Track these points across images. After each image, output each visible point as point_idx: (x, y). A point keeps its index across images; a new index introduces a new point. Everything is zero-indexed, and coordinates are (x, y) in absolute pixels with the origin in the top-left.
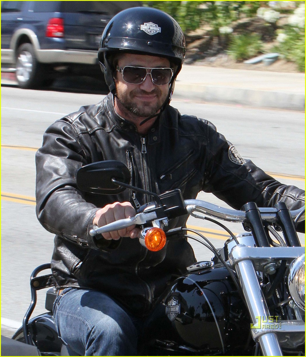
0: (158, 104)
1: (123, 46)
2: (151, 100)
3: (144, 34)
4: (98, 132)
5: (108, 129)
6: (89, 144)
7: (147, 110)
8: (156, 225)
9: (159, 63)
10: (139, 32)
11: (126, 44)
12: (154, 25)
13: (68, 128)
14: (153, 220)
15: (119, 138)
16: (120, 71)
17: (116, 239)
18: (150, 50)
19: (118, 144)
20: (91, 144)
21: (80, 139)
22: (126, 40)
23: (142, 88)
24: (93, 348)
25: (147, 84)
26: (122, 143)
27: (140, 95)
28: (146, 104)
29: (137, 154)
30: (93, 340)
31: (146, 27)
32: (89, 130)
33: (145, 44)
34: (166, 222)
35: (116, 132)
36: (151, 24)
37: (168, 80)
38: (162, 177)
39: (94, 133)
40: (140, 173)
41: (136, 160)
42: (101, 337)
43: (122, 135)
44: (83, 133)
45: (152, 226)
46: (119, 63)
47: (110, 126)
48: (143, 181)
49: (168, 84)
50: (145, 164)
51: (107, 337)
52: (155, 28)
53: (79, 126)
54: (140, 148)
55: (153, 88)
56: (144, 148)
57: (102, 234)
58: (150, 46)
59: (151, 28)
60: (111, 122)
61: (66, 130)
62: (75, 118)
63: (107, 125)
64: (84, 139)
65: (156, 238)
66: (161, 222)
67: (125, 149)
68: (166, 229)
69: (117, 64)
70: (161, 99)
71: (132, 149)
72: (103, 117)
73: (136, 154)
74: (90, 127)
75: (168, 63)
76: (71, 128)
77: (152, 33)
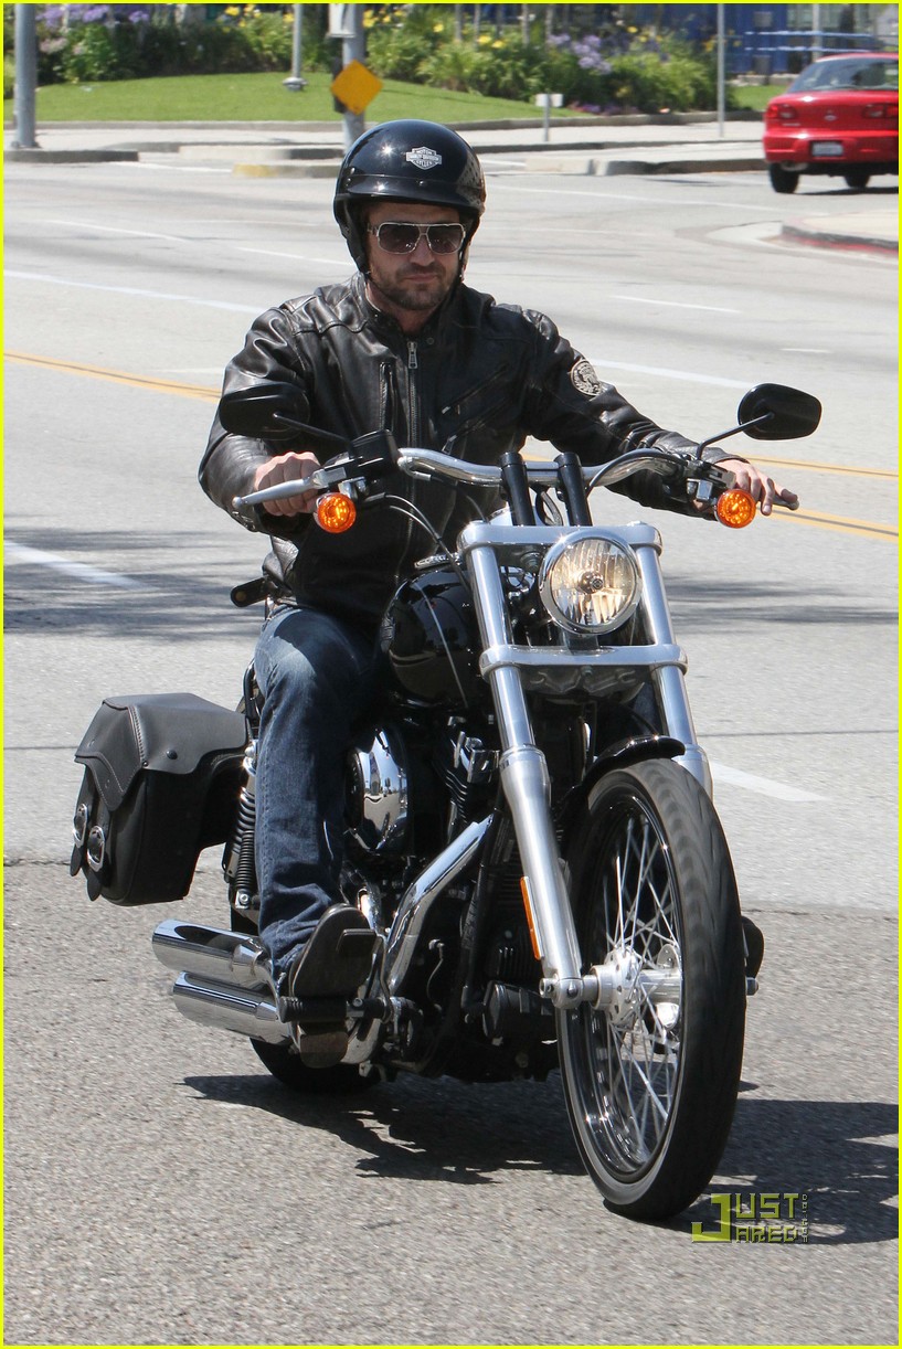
0: (441, 288)
1: (376, 190)
2: (429, 282)
3: (412, 169)
4: (334, 329)
5: (356, 326)
6: (312, 351)
7: (424, 298)
8: (345, 489)
9: (440, 217)
10: (404, 164)
11: (381, 188)
12: (429, 151)
13: (281, 321)
14: (341, 481)
15: (373, 342)
16: (374, 233)
17: (289, 515)
18: (425, 197)
19: (369, 350)
20: (315, 350)
21: (298, 342)
22: (382, 180)
23: (413, 260)
24: (272, 701)
25: (422, 253)
26: (377, 349)
27: (413, 275)
28: (422, 288)
29: (401, 369)
30: (274, 685)
31: (415, 156)
32: (319, 326)
33: (415, 186)
34: (362, 486)
35: (369, 332)
36: (424, 150)
37: (457, 246)
38: (444, 411)
39: (327, 333)
40: (403, 401)
41: (399, 379)
42: (283, 683)
43: (378, 336)
44: (303, 332)
45: (338, 491)
46: (371, 220)
47: (360, 322)
48: (408, 416)
49: (456, 252)
50: (413, 388)
51: (293, 682)
52: (432, 158)
53: (303, 318)
54: (405, 361)
55: (431, 260)
56: (413, 359)
57: (264, 504)
58: (423, 188)
59: (425, 157)
60: (362, 315)
61: (277, 325)
62: (298, 307)
63: (356, 320)
64: (304, 341)
65: (338, 511)
66: (354, 486)
67: (378, 359)
68: (361, 495)
69: (367, 220)
70: (445, 280)
71: (393, 361)
72: (351, 307)
73: (399, 370)
74: (322, 321)
75: (455, 216)
76: (285, 322)
77: (426, 166)
